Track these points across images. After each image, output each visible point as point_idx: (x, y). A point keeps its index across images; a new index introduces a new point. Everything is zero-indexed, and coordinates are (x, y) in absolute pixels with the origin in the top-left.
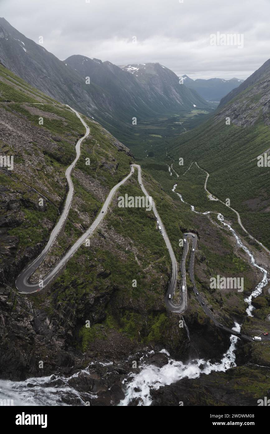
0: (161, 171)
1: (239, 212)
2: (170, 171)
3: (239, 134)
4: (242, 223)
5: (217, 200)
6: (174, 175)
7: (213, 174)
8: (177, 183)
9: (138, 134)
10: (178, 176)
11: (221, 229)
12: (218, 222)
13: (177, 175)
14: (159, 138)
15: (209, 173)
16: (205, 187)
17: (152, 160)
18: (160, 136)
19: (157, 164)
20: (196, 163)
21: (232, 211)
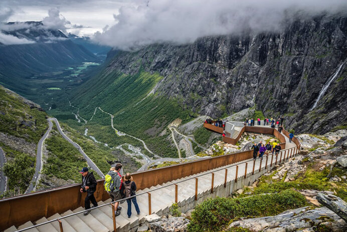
0: (69, 120)
1: (143, 140)
2: (77, 118)
3: (129, 80)
4: (148, 148)
5: (125, 134)
6: (82, 121)
7: (116, 114)
8: (87, 128)
9: (35, 89)
10: (86, 122)
11: (134, 156)
12: (131, 151)
13: (85, 120)
14: (58, 90)
15: (113, 115)
16: (112, 126)
17: (56, 111)
18: (59, 89)
19: (63, 114)
20: (99, 108)
21: (138, 141)
